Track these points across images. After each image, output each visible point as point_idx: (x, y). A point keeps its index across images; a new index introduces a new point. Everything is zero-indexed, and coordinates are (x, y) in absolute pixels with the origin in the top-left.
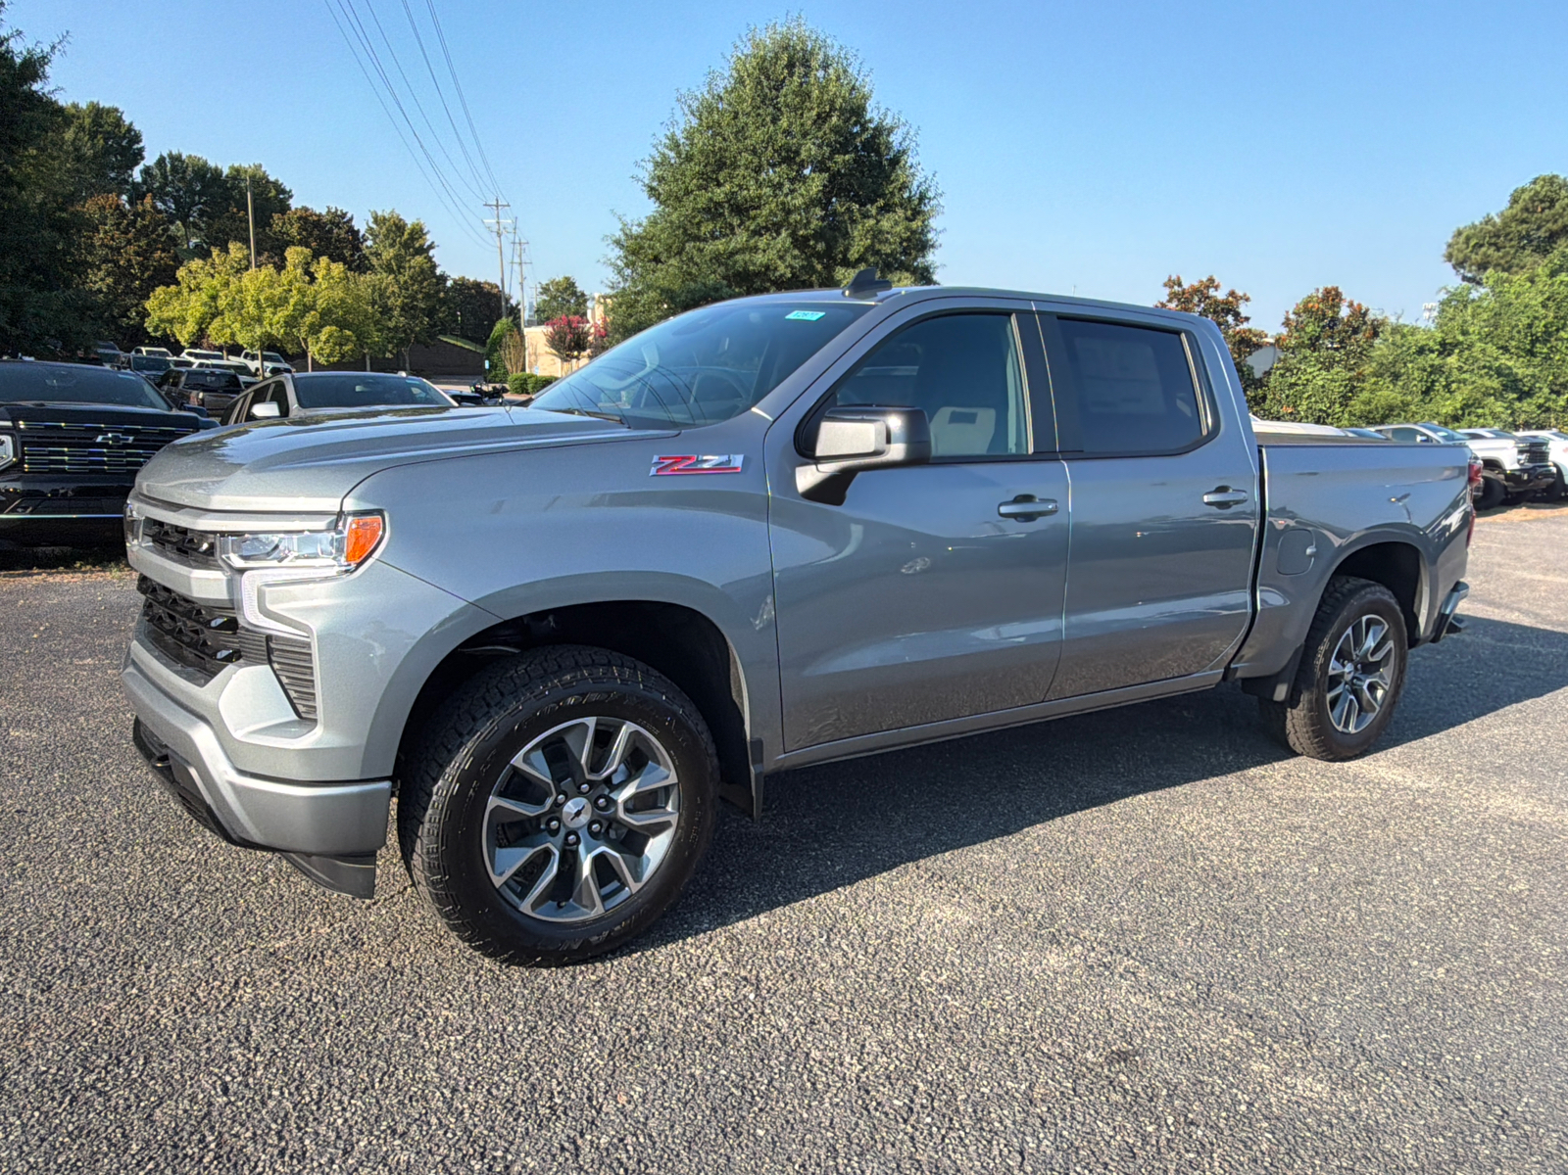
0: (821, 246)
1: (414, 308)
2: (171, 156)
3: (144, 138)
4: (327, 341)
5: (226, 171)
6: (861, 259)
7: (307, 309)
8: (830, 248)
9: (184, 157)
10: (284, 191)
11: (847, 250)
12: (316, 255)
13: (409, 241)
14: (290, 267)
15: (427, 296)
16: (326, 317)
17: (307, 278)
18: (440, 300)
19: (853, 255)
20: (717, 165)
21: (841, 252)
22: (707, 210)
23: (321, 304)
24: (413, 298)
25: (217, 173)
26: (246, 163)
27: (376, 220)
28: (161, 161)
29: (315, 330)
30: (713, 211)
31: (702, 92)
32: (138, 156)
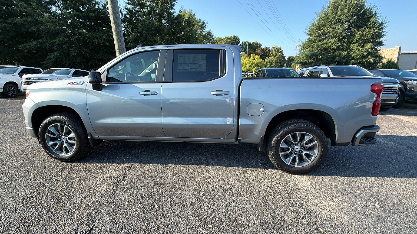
0: (346, 40)
1: (278, 62)
2: (244, 42)
3: (240, 40)
4: (255, 69)
5: (252, 43)
6: (357, 42)
7: (253, 64)
8: (348, 40)
9: (246, 42)
10: (260, 45)
11: (353, 40)
12: (256, 55)
13: (278, 50)
14: (251, 58)
15: (280, 60)
16: (256, 65)
17: (254, 59)
18: (282, 61)
19: (355, 41)
20: (321, 26)
21: (351, 41)
22: (318, 36)
23: (255, 63)
24: (278, 60)
25: (250, 43)
26: (255, 41)
27: (273, 48)
28: (242, 43)
29: (254, 67)
30: (319, 36)
31: (322, 12)
32: (239, 43)
